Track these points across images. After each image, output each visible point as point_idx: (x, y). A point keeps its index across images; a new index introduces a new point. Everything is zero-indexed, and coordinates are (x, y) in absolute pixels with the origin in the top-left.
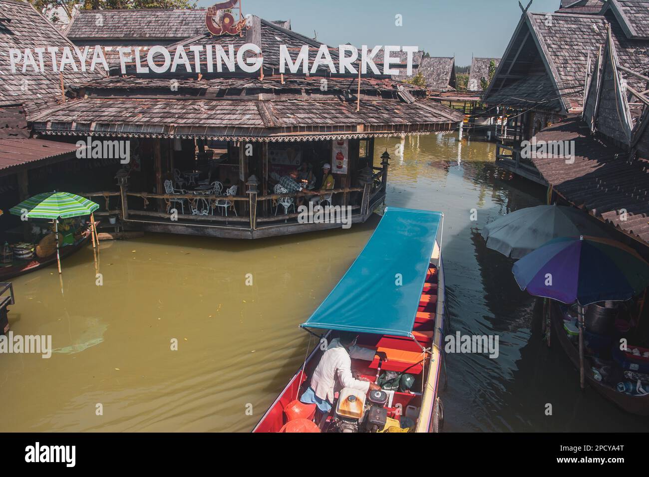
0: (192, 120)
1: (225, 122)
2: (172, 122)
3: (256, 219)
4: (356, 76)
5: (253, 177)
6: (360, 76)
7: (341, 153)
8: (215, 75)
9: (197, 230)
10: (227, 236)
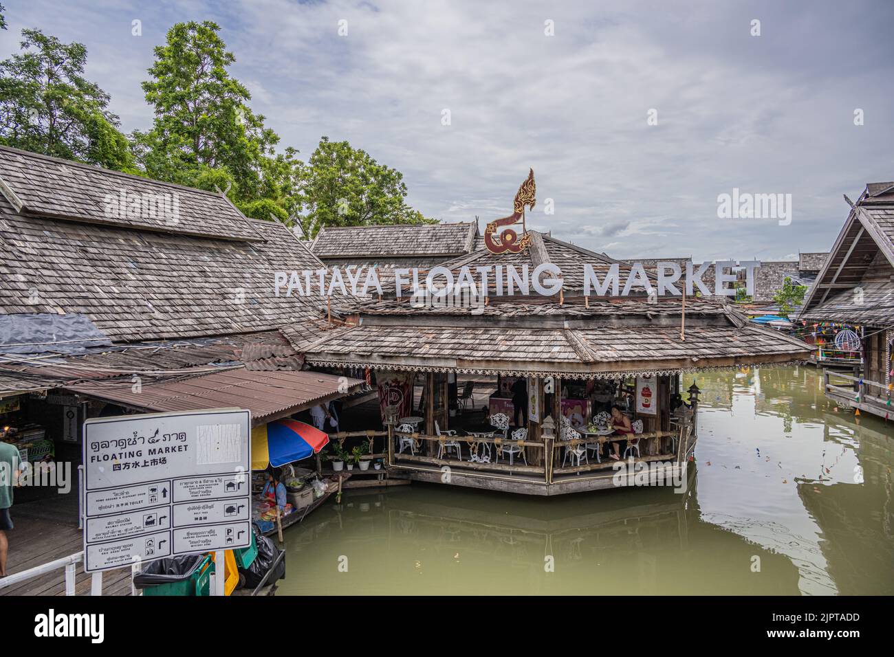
0: (490, 353)
1: (530, 355)
2: (467, 356)
3: (553, 471)
4: (679, 299)
5: (549, 419)
6: (684, 297)
7: (648, 389)
8: (506, 298)
9: (479, 482)
10: (516, 490)
